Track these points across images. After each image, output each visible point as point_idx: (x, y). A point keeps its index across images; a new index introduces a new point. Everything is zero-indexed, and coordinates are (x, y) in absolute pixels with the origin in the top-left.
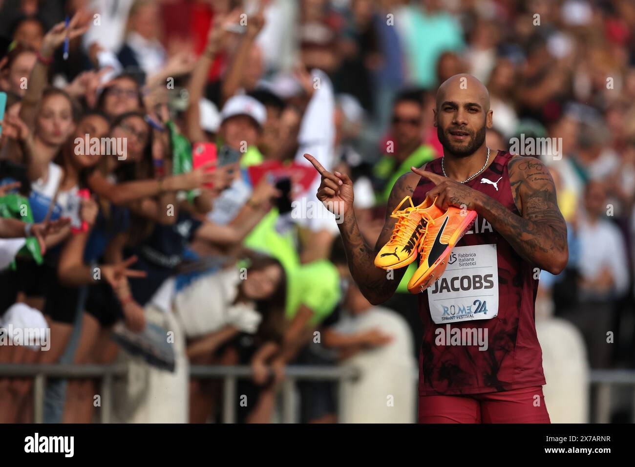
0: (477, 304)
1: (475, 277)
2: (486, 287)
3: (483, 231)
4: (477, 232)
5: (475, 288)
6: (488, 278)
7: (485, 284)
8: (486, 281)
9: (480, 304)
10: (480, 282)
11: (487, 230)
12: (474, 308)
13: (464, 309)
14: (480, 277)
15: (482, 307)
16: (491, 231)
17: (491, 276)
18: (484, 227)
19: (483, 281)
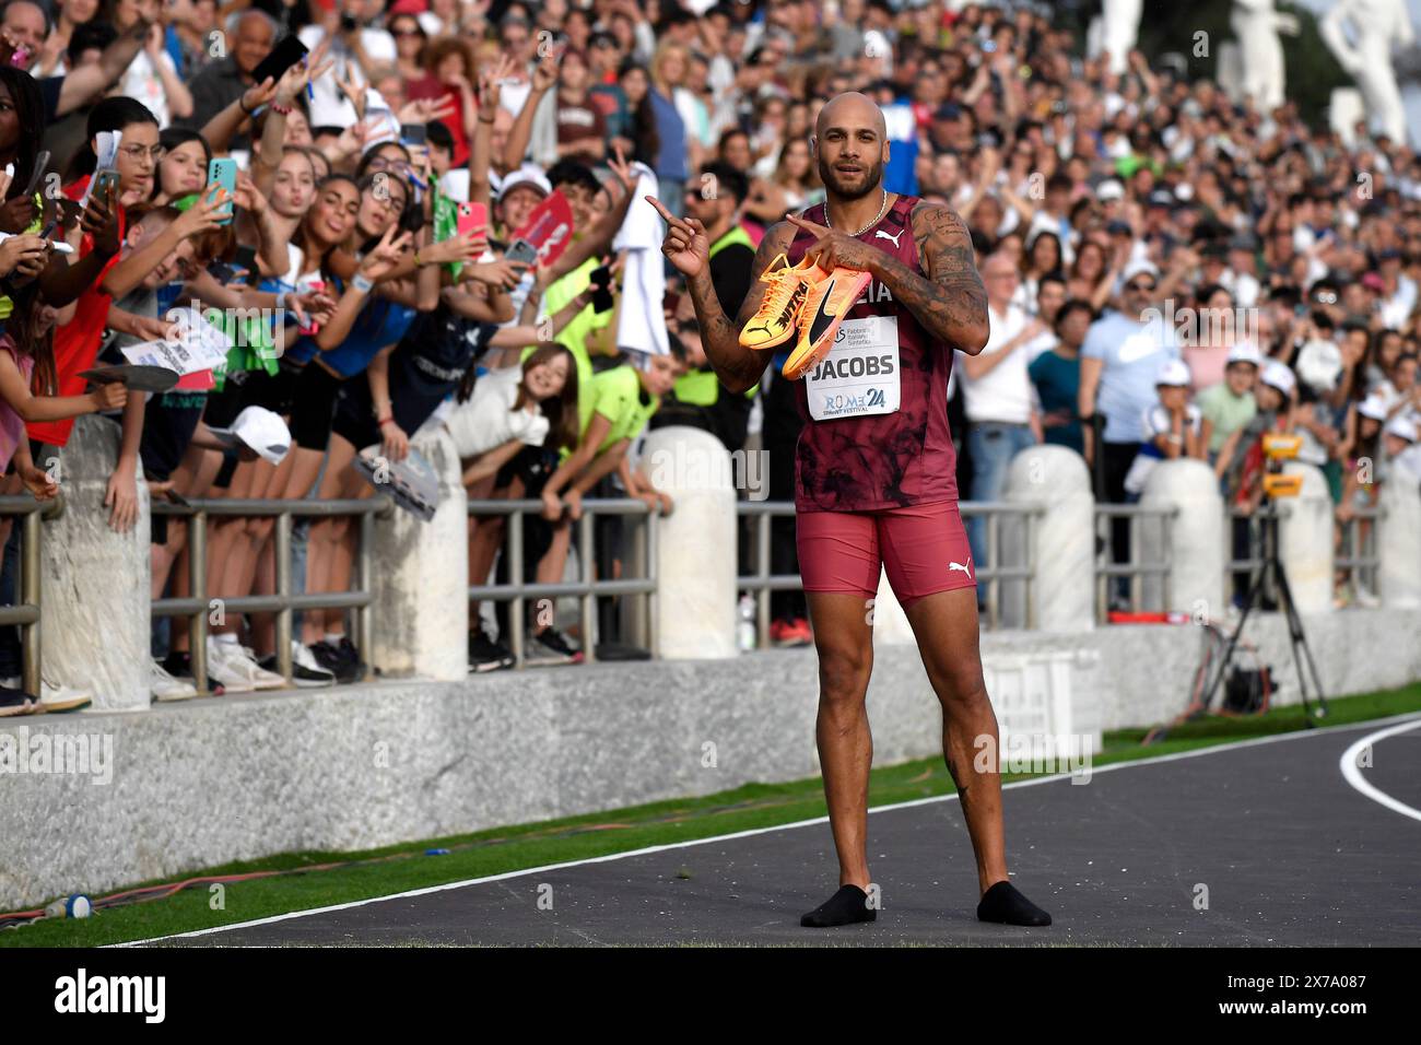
0: (872, 393)
1: (868, 359)
2: (883, 372)
3: (879, 300)
4: (872, 300)
5: (869, 373)
6: (886, 361)
7: (882, 368)
8: (884, 364)
9: (876, 393)
10: (875, 365)
11: (885, 298)
12: (868, 399)
13: (855, 400)
14: (875, 358)
15: (878, 398)
16: (890, 299)
17: (890, 357)
18: (880, 294)
19: (879, 364)
